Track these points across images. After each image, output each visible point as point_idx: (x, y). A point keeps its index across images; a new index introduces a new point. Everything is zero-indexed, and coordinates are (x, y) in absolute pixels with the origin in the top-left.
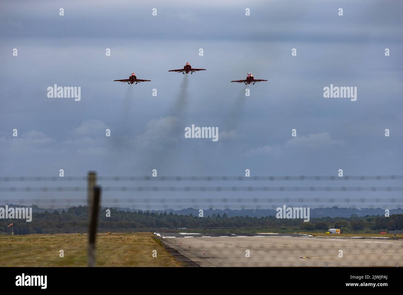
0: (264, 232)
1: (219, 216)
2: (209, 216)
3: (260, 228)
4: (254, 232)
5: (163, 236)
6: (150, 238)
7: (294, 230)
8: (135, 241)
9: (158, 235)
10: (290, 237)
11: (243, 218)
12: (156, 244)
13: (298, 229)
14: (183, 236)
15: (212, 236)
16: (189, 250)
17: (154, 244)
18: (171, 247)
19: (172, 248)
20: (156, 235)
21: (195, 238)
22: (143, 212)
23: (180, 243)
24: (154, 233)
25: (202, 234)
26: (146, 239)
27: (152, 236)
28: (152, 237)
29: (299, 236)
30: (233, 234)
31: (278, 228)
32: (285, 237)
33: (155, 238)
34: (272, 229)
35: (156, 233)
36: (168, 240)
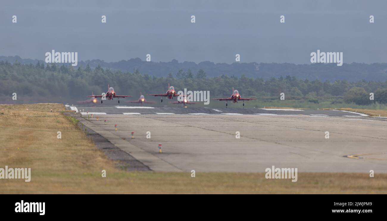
0: (275, 106)
1: (190, 76)
2: (170, 76)
3: (267, 99)
4: (257, 107)
5: (82, 111)
6: (57, 114)
7: (333, 103)
8: (28, 119)
9: (74, 108)
10: (325, 117)
11: (236, 79)
12: (68, 126)
13: (341, 103)
14: (121, 111)
15: (176, 113)
16: (132, 138)
17: (65, 125)
18: (98, 132)
19: (98, 134)
20: (69, 108)
21: (143, 115)
22: (46, 66)
23: (114, 126)
24: (67, 106)
25: (157, 108)
26: (49, 116)
27: (60, 110)
28: (62, 113)
29: (341, 115)
30: (217, 110)
31: (303, 100)
32: (315, 116)
33: (66, 114)
34: (290, 101)
35: (69, 106)
36: (92, 119)
